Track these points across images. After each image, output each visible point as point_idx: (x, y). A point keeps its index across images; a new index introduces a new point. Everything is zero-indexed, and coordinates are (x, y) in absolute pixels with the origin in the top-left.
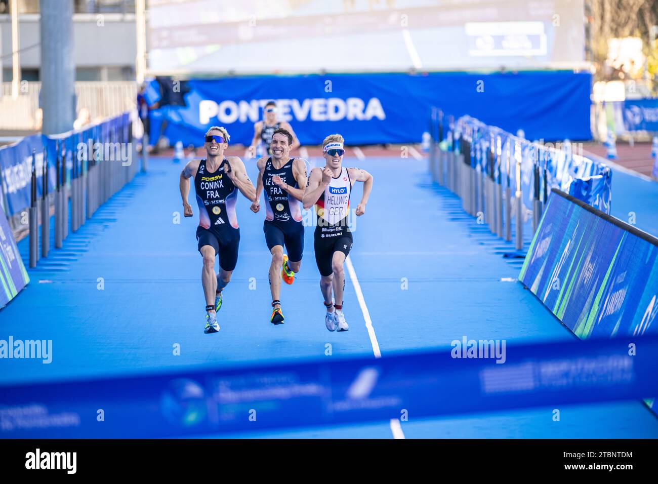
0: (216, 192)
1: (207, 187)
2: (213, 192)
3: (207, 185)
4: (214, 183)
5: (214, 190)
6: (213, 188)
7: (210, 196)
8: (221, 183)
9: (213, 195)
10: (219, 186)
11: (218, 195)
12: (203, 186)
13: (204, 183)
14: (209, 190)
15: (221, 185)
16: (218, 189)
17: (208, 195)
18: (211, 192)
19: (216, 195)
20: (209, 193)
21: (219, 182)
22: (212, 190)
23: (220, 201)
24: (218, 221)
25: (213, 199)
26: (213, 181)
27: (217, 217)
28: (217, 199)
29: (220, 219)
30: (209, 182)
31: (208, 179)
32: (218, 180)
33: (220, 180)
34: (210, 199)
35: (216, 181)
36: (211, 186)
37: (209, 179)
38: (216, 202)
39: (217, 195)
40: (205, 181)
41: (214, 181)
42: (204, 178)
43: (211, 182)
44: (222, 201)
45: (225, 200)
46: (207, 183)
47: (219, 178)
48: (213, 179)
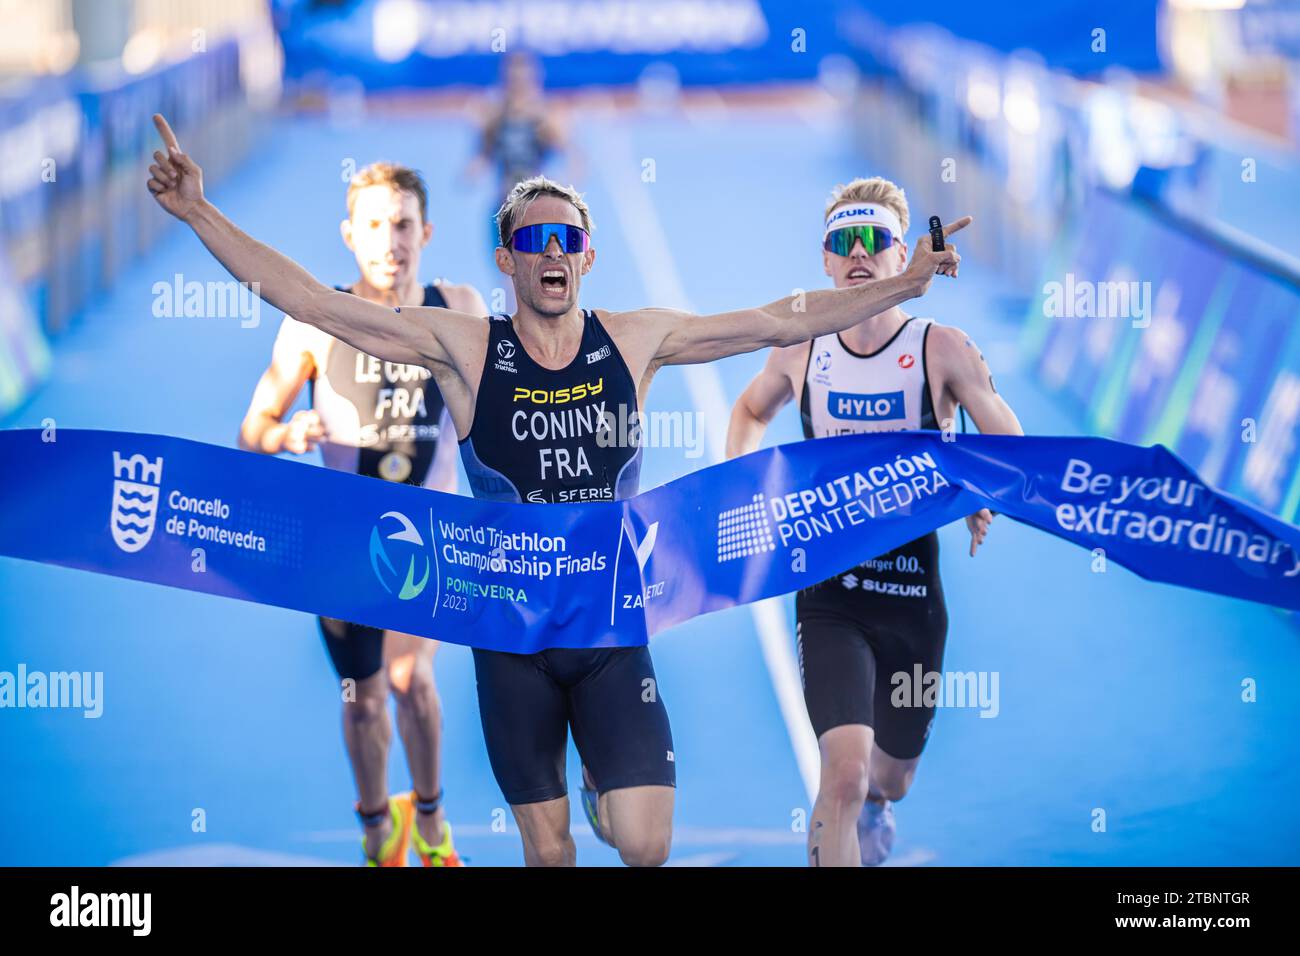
0: (581, 449)
1: (540, 431)
2: (564, 451)
3: (539, 420)
4: (570, 412)
5: (571, 444)
6: (564, 436)
7: (552, 471)
8: (600, 413)
9: (565, 464)
10: (594, 427)
11: (586, 466)
12: (523, 425)
13: (525, 417)
14: (548, 443)
16: (586, 440)
17: (545, 464)
18: (558, 452)
19: (580, 467)
20: (550, 458)
21: (592, 409)
22: (560, 442)
23: (594, 492)
25: (569, 483)
26: (566, 407)
28: (583, 482)
30: (547, 409)
31: (539, 397)
32: (590, 399)
33: (597, 399)
34: (554, 485)
35: (581, 405)
36: (557, 425)
37: (548, 397)
38: (577, 498)
39: (584, 466)
40: (528, 406)
41: (571, 405)
42: (523, 393)
43: (557, 409)
44: (604, 494)
45: (612, 491)
46: (538, 414)
47: (589, 392)
48: (566, 397)
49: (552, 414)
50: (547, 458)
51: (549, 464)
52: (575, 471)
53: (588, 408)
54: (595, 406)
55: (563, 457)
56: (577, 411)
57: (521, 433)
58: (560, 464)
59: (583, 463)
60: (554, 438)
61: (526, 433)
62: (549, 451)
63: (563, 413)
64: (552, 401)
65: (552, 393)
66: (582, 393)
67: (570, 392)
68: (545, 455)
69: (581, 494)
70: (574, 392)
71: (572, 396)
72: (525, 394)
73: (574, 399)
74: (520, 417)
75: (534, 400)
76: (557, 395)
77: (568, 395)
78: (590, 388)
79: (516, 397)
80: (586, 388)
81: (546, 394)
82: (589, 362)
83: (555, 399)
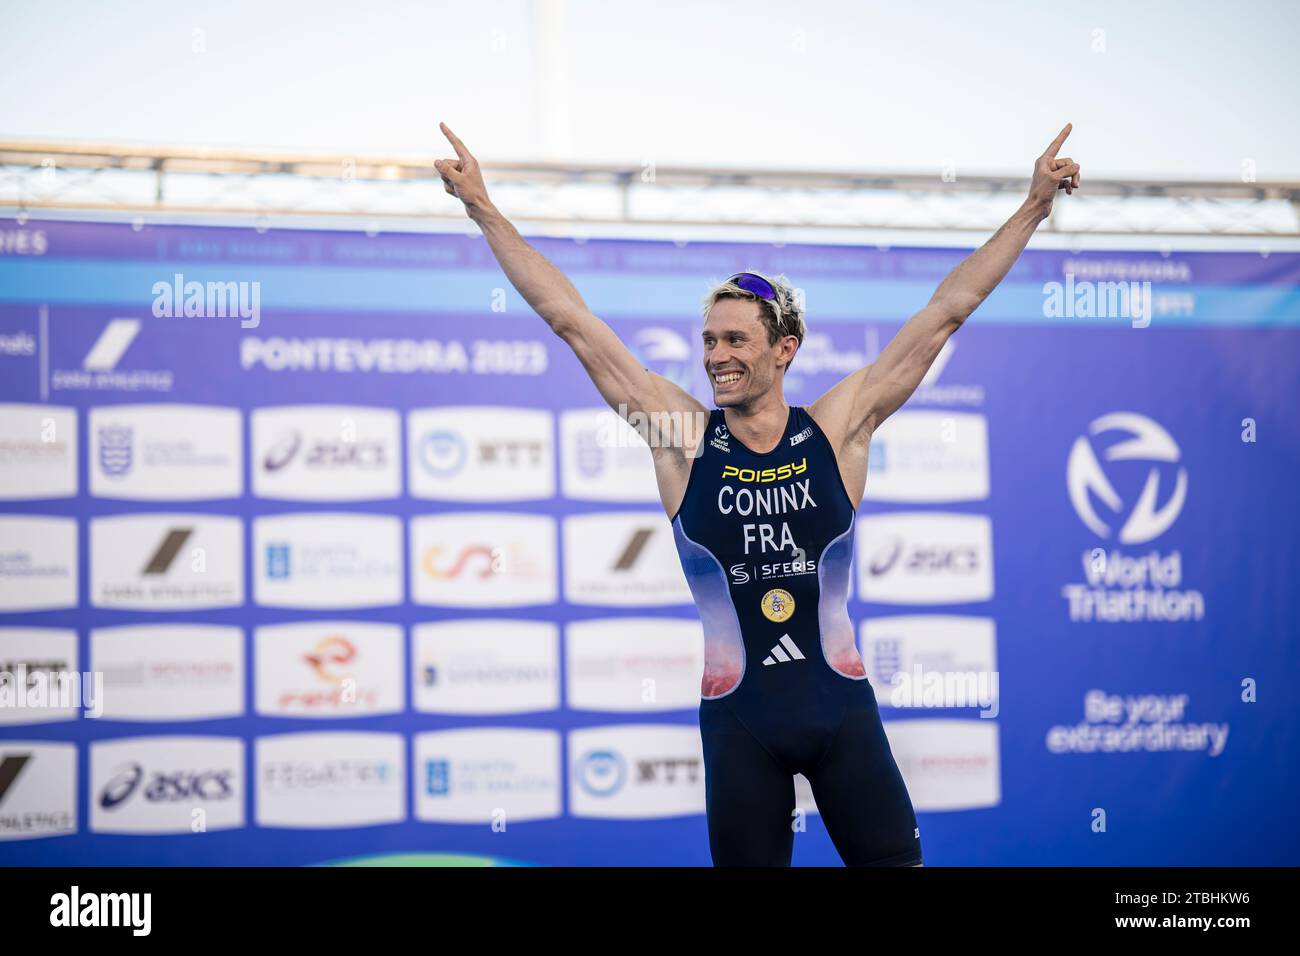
0: (785, 526)
1: (745, 506)
2: (768, 527)
3: (744, 498)
4: (775, 490)
5: (776, 521)
6: (769, 512)
7: (755, 546)
8: (805, 490)
9: (769, 539)
10: (799, 504)
11: (791, 541)
12: (729, 500)
13: (731, 492)
14: (752, 518)
15: (807, 497)
16: (791, 516)
17: (749, 539)
18: (762, 527)
19: (784, 542)
20: (754, 533)
21: (797, 487)
22: (765, 518)
23: (798, 566)
24: (777, 651)
25: (773, 557)
26: (771, 485)
27: (774, 631)
28: (788, 556)
29: (786, 640)
30: (753, 487)
31: (746, 475)
32: (795, 478)
33: (802, 478)
34: (757, 558)
35: (786, 484)
36: (762, 502)
37: (755, 476)
38: (779, 571)
39: (788, 541)
40: (737, 484)
41: (777, 484)
42: (733, 471)
43: (763, 487)
44: (807, 567)
45: (816, 564)
46: (745, 491)
47: (794, 472)
48: (772, 477)
49: (758, 492)
50: (751, 533)
51: (753, 539)
52: (779, 545)
53: (792, 486)
54: (799, 484)
55: (767, 533)
56: (782, 489)
57: (726, 507)
58: (764, 539)
59: (787, 537)
60: (759, 514)
61: (731, 507)
62: (752, 527)
63: (768, 490)
64: (758, 480)
65: (759, 472)
66: (787, 473)
67: (776, 472)
68: (749, 530)
69: (785, 568)
70: (779, 472)
71: (778, 476)
72: (734, 472)
73: (779, 478)
74: (727, 492)
75: (741, 478)
76: (763, 475)
77: (774, 475)
78: (794, 468)
79: (725, 474)
80: (791, 468)
81: (753, 473)
82: (793, 444)
83: (761, 478)
